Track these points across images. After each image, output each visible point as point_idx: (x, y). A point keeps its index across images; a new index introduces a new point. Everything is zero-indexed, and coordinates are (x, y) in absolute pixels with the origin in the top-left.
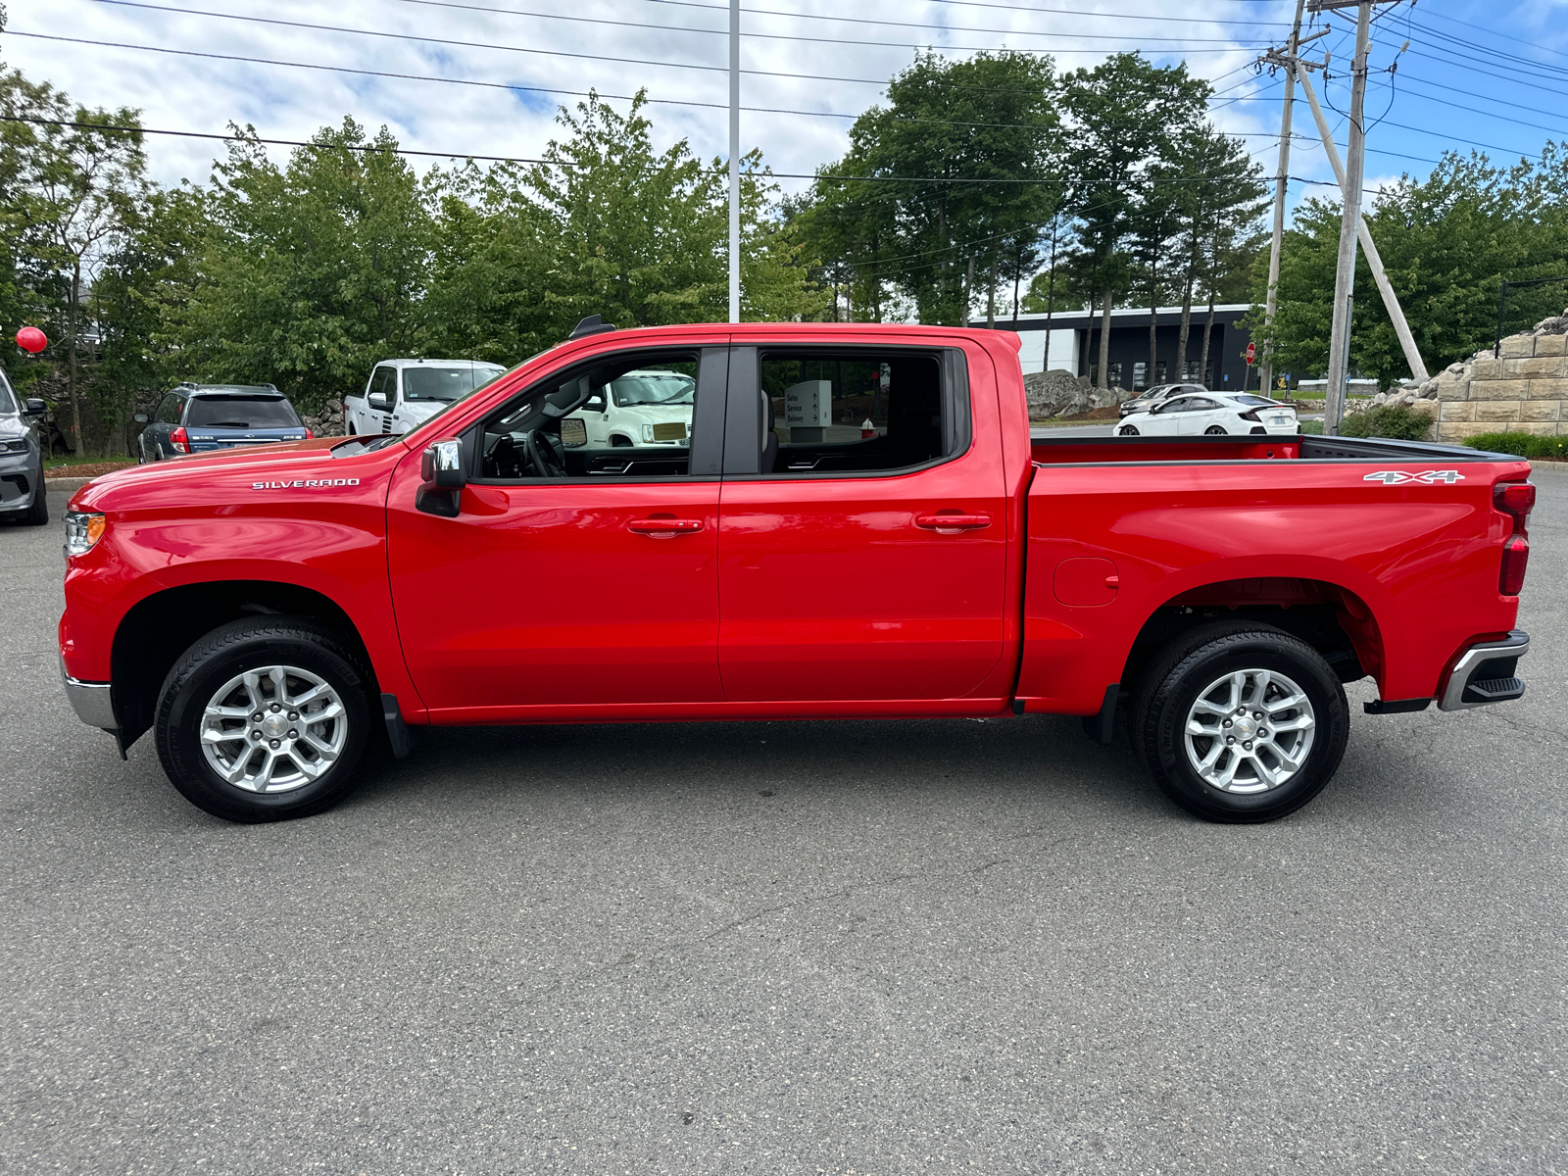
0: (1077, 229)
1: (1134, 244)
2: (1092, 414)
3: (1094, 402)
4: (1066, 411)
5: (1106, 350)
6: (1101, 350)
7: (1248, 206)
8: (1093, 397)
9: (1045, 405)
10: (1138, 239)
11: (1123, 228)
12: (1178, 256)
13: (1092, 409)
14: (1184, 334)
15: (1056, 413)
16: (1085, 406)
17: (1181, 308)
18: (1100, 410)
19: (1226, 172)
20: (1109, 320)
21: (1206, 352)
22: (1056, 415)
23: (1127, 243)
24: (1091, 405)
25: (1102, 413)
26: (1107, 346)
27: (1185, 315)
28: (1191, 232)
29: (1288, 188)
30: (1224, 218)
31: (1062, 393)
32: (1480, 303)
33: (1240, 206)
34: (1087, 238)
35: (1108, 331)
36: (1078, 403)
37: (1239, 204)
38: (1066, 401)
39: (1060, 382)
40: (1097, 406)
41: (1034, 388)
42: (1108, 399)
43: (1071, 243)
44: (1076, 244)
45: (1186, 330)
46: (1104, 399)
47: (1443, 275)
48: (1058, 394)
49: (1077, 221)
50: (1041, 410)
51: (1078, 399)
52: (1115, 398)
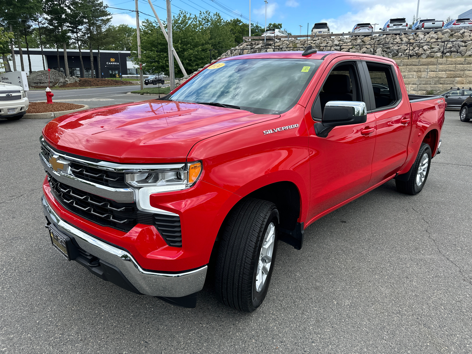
0: (46, 19)
1: (68, 27)
2: (67, 85)
3: (67, 81)
4: (59, 84)
5: (67, 63)
6: (65, 63)
7: (105, 18)
8: (66, 79)
9: (50, 82)
10: (70, 25)
11: (65, 21)
12: (85, 32)
13: (67, 84)
14: (92, 59)
15: (55, 85)
16: (65, 82)
17: (89, 50)
18: (70, 84)
19: (97, 6)
20: (66, 53)
21: (100, 65)
22: (55, 86)
23: (66, 26)
24: (66, 82)
25: (71, 85)
26: (67, 62)
27: (91, 52)
28: (88, 25)
29: (139, 15)
30: (97, 21)
31: (55, 78)
32: (196, 55)
33: (103, 18)
34: (50, 22)
35: (67, 57)
36: (62, 81)
37: (102, 17)
38: (57, 81)
39: (53, 74)
40: (69, 82)
41: (44, 76)
42: (72, 80)
43: (45, 24)
44: (47, 25)
45: (92, 58)
46: (71, 80)
47: (186, 46)
48: (53, 78)
49: (46, 16)
50: (49, 84)
51: (62, 80)
52: (74, 80)
